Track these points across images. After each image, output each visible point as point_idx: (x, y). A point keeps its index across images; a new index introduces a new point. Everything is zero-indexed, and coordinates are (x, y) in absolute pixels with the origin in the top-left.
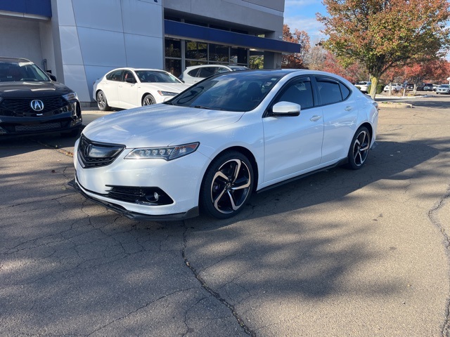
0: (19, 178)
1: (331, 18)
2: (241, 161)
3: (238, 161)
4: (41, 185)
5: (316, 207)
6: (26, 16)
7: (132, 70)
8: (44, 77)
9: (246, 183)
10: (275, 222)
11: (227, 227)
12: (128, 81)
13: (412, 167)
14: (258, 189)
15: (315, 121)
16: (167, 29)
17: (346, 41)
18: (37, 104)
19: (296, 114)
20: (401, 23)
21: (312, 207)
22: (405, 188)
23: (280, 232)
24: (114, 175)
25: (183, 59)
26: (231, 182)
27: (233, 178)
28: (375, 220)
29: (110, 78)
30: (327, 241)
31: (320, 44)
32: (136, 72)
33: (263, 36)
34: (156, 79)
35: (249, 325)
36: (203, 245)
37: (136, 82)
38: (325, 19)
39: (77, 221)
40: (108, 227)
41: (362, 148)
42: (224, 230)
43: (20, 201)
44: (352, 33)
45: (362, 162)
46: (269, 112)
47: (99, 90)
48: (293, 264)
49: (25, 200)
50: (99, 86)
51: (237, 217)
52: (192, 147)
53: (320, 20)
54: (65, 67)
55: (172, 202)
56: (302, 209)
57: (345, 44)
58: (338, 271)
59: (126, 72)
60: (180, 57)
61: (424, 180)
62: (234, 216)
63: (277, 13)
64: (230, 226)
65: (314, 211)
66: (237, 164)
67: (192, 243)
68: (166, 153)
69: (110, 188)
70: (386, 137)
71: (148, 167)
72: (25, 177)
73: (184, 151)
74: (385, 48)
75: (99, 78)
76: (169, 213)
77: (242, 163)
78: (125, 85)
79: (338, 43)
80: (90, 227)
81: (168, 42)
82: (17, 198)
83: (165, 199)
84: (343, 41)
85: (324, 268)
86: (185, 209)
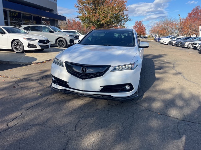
7: (0, 26)
20: (110, 11)
25: (9, 21)
28: (179, 84)
31: (78, 18)
37: (5, 33)
53: (76, 7)
55: (133, 89)
63: (54, 2)
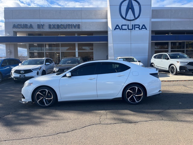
9: (51, 98)
26: (46, 96)
41: (137, 95)
45: (137, 102)
54: (109, 57)
55: (25, 98)
77: (48, 91)
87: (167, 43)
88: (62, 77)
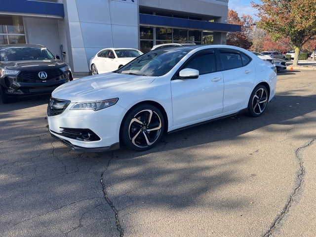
0: (24, 122)
1: (263, 5)
2: (153, 111)
3: (150, 111)
4: (34, 127)
5: (211, 144)
6: (48, 16)
7: (113, 49)
8: (52, 57)
9: (158, 126)
10: (176, 154)
11: (140, 157)
12: (109, 57)
13: (302, 115)
14: (168, 131)
15: (215, 81)
16: (141, 20)
17: (273, 21)
18: (43, 75)
19: (196, 77)
21: (208, 144)
22: (288, 130)
23: (175, 161)
24: (64, 120)
25: (155, 40)
26: (146, 126)
27: (147, 123)
28: (251, 154)
29: (100, 55)
30: (207, 168)
32: (115, 51)
33: (212, 21)
34: (130, 55)
35: (121, 224)
36: (118, 169)
37: (115, 57)
38: (258, 6)
39: (45, 151)
40: (63, 155)
41: (261, 101)
42: (137, 159)
43: (17, 137)
44: (278, 15)
45: (261, 111)
46: (176, 76)
47: (93, 64)
48: (174, 184)
49: (20, 137)
50: (93, 61)
51: (150, 150)
52: (113, 102)
53: (254, 6)
54: (73, 49)
55: (99, 139)
56: (200, 145)
57: (273, 23)
58: (204, 190)
59: (110, 51)
60: (152, 39)
61: (306, 125)
62: (149, 149)
63: (224, 3)
64: (143, 156)
65: (208, 147)
66: (149, 113)
67: (111, 167)
68: (96, 106)
69: (62, 129)
70: (294, 92)
71: (83, 115)
72: (27, 122)
73: (107, 104)
74: (303, 26)
75: (93, 56)
76: (98, 146)
77: (153, 113)
78: (107, 59)
79: (267, 23)
80: (52, 155)
81: (142, 29)
82: (16, 136)
83: (94, 137)
84: (271, 21)
85: (194, 188)
86: (109, 144)
87: (151, 29)
88: (171, 80)
